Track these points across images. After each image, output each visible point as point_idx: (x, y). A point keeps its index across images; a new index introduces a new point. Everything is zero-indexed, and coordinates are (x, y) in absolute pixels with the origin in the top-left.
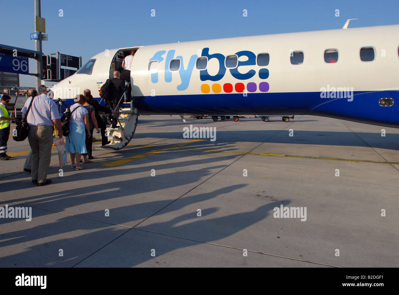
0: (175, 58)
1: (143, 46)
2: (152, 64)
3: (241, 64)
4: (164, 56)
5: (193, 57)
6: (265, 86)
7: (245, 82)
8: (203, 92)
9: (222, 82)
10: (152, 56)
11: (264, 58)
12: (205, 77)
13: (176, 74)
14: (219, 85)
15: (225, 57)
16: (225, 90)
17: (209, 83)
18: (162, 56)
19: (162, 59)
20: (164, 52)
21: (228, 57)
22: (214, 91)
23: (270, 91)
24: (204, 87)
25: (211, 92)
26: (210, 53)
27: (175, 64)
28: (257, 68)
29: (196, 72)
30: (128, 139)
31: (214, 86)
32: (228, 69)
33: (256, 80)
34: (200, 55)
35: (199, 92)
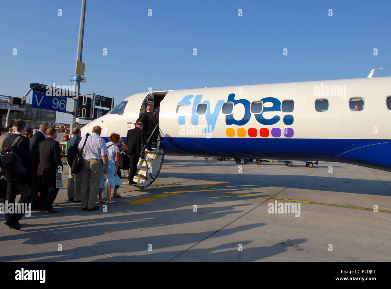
0: (202, 102)
1: (172, 91)
2: (180, 107)
3: (266, 109)
4: (192, 100)
5: (220, 102)
7: (270, 128)
8: (228, 136)
10: (180, 100)
11: (289, 105)
12: (230, 121)
13: (202, 117)
15: (250, 103)
16: (250, 135)
17: (234, 127)
18: (190, 100)
19: (190, 103)
20: (192, 96)
21: (253, 103)
22: (238, 135)
23: (295, 137)
24: (229, 131)
25: (236, 136)
26: (236, 98)
27: (202, 108)
28: (282, 114)
29: (222, 117)
30: (152, 178)
31: (239, 130)
32: (253, 115)
34: (226, 101)
35: (224, 135)
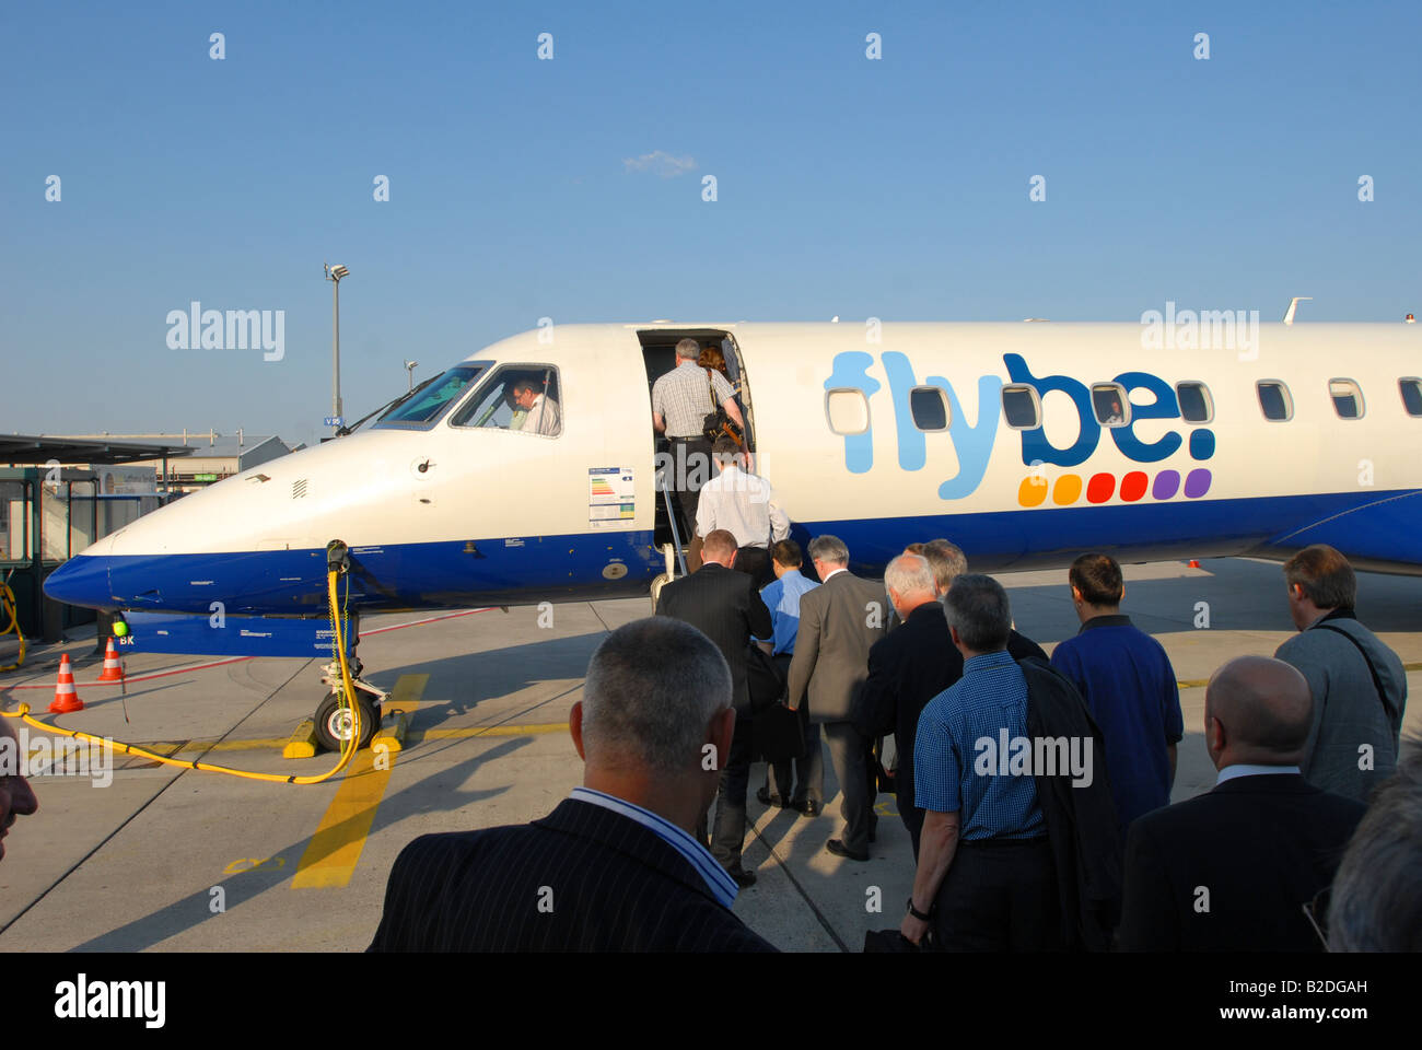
6: (1200, 480)
9: (1085, 471)
14: (1076, 480)
33: (1182, 462)
